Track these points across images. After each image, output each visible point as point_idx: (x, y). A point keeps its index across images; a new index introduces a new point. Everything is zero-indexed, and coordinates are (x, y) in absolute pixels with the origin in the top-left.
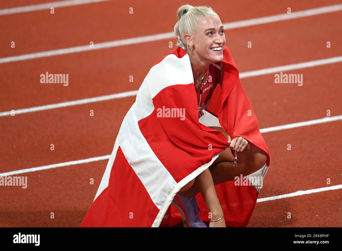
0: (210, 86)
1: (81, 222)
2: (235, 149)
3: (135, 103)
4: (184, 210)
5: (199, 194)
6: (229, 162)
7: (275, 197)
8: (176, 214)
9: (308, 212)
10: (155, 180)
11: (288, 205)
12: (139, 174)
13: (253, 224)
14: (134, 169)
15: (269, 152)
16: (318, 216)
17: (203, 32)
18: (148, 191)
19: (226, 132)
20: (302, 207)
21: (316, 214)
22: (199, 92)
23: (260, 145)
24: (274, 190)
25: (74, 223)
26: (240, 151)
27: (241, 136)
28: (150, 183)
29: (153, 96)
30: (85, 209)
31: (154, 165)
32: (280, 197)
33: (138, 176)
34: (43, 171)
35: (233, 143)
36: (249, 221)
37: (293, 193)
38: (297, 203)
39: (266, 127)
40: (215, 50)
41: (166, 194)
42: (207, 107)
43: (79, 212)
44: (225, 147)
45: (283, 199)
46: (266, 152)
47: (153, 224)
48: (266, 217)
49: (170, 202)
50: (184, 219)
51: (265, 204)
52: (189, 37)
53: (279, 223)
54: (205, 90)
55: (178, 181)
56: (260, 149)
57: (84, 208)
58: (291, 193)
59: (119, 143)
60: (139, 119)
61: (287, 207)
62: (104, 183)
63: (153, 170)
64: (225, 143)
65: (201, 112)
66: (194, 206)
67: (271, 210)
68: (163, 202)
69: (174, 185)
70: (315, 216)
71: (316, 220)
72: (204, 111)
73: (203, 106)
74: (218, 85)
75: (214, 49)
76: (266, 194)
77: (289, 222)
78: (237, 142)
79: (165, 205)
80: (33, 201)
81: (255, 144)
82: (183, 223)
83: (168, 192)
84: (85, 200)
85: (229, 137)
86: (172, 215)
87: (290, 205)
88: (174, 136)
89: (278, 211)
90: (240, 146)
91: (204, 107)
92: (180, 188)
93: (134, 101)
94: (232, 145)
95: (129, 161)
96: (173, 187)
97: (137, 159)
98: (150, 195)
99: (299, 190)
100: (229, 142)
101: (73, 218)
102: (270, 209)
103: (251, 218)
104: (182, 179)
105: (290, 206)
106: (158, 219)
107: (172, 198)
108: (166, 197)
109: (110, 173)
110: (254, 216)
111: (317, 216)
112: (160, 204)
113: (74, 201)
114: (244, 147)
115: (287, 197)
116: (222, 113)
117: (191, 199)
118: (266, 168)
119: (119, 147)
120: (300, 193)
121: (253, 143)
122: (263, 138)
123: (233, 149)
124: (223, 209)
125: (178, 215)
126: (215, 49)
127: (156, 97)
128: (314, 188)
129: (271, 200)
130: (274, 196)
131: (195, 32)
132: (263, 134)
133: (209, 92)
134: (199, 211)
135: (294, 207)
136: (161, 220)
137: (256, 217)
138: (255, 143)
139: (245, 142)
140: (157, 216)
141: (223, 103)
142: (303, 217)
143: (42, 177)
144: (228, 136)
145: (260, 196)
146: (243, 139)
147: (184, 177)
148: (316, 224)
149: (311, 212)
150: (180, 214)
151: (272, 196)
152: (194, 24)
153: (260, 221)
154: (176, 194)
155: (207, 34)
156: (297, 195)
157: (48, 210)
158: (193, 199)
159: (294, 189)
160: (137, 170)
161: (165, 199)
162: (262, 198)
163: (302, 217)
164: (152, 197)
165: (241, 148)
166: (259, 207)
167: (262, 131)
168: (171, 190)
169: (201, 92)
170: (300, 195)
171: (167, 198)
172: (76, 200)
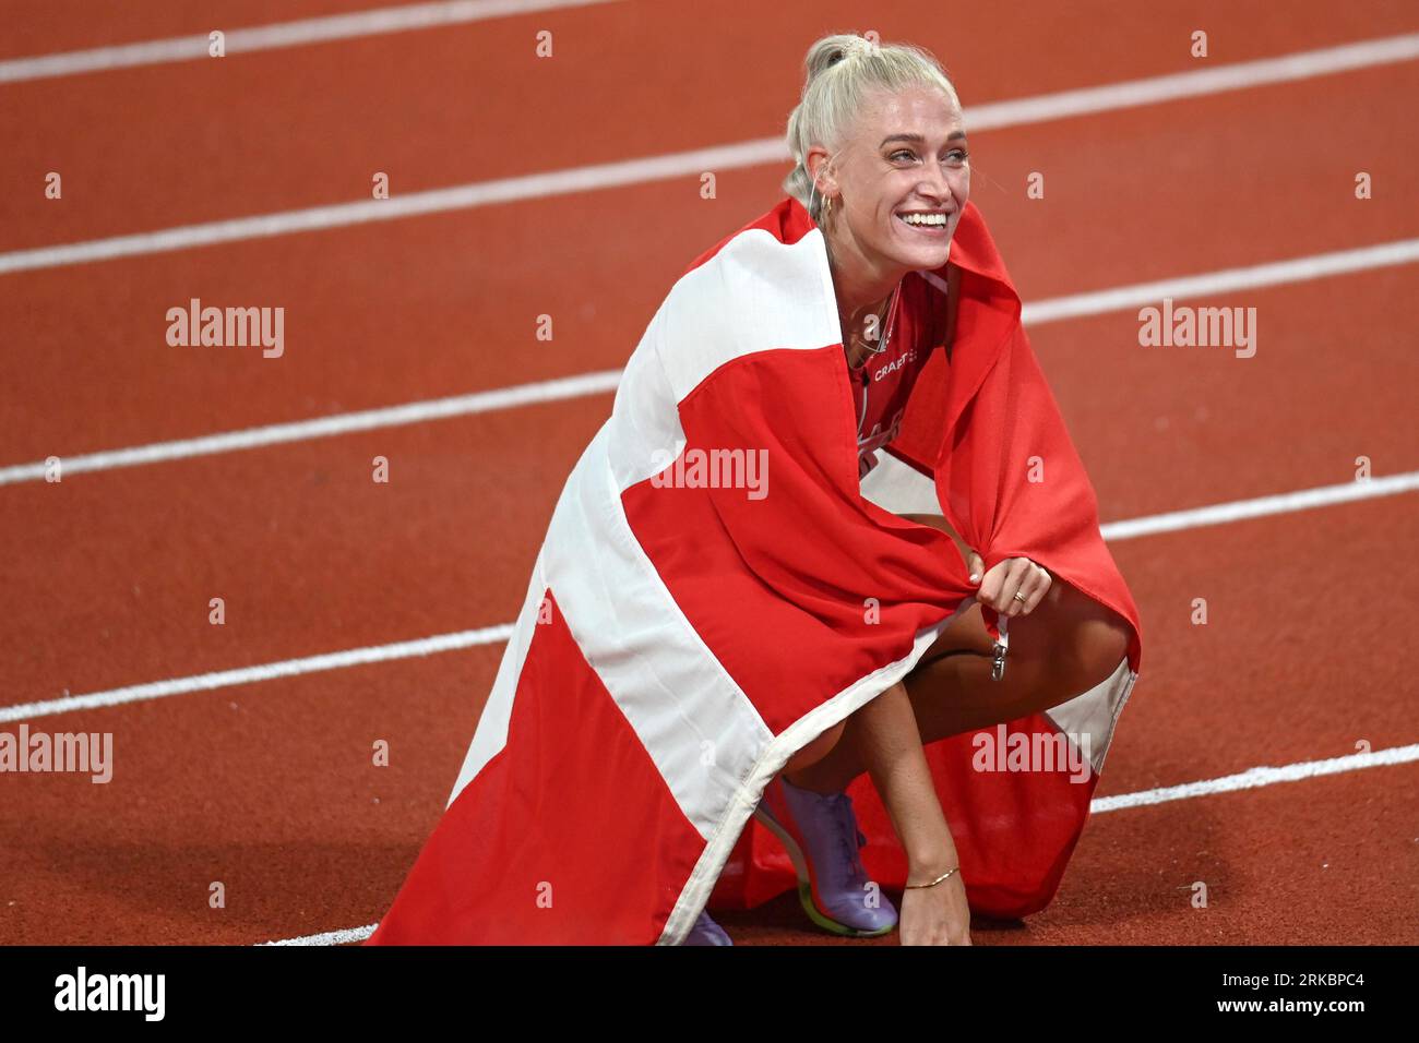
0: (904, 356)
1: (397, 886)
2: (1002, 605)
3: (610, 419)
4: (801, 841)
5: (862, 780)
6: (979, 654)
7: (1162, 791)
8: (772, 859)
9: (1290, 852)
10: (687, 723)
11: (1211, 824)
12: (627, 699)
13: (1074, 900)
14: (606, 681)
15: (1139, 616)
16: (1328, 868)
17: (877, 148)
18: (662, 768)
19: (967, 538)
20: (1269, 830)
21: (1324, 858)
22: (859, 378)
23: (1102, 589)
24: (1158, 764)
25: (369, 892)
26: (1020, 612)
27: (1025, 553)
28: (669, 736)
29: (681, 395)
30: (416, 839)
31: (685, 664)
32: (1181, 792)
33: (621, 707)
34: (249, 686)
35: (990, 581)
36: (1060, 887)
37: (1231, 778)
38: (1247, 817)
39: (1127, 516)
40: (914, 224)
41: (731, 781)
42: (890, 438)
43: (391, 849)
44: (961, 600)
45: (1193, 801)
46: (1123, 617)
47: (681, 898)
48: (1125, 872)
49: (746, 809)
50: (803, 876)
51: (1123, 820)
52: (824, 161)
53: (1176, 894)
54: (884, 372)
55: (777, 726)
56: (1099, 603)
57: (411, 835)
58: (1226, 776)
59: (549, 578)
60: (627, 484)
61: (1208, 834)
62: (491, 736)
63: (681, 683)
64: (960, 582)
65: (867, 458)
66: (842, 826)
67: (1144, 843)
68: (720, 811)
69: (762, 744)
70: (1320, 866)
71: (1325, 884)
72: (879, 453)
73: (876, 433)
74: (938, 353)
75: (910, 219)
76: (1126, 781)
77: (1217, 891)
78: (1009, 576)
79: (727, 824)
80: (208, 805)
81: (1080, 585)
82: (801, 892)
83: (738, 771)
84: (412, 803)
85: (978, 560)
86: (757, 862)
87: (1219, 823)
88: (764, 555)
89: (1172, 849)
90: (1019, 595)
91: (880, 438)
92: (786, 756)
93: (607, 413)
94: (988, 590)
95: (586, 650)
96: (761, 751)
97: (617, 641)
98: (668, 782)
99: (1255, 765)
100: (974, 578)
101: (367, 872)
102: (1140, 839)
103: (1065, 873)
104: (793, 720)
105: (1219, 828)
106: (700, 878)
107: (754, 793)
108: (732, 791)
109: (513, 695)
110: (1078, 866)
111: (1325, 866)
112: (707, 815)
113: (373, 804)
114: (1035, 598)
115: (1208, 791)
116: (949, 462)
117: (831, 798)
118: (1126, 677)
119: (549, 594)
120: (1260, 778)
121: (1072, 580)
122: (1114, 560)
123: (993, 607)
124: (955, 839)
125: (780, 863)
126: (917, 218)
127: (692, 399)
128: (1315, 759)
129: (1147, 802)
130: (1157, 788)
131: (847, 143)
132: (1115, 546)
133: (899, 379)
134: (860, 845)
135: (1236, 834)
136: (714, 882)
137: (1086, 871)
138: (1080, 579)
139: (1039, 578)
140: (697, 867)
141: (952, 424)
142: (1269, 872)
143: (245, 711)
144: (972, 555)
145: (1103, 789)
146: (1033, 564)
147: (804, 711)
148: (1321, 900)
149: (1304, 853)
150: (787, 858)
151: (1148, 789)
152: (847, 110)
153: (1103, 887)
154: (768, 781)
155: (891, 157)
156: (1249, 785)
157: (268, 841)
158: (836, 801)
159: (1237, 762)
160: (616, 683)
161: (729, 796)
162: (1112, 795)
163: (1267, 870)
164: (675, 788)
165: (1023, 601)
166: (1097, 832)
167: (1111, 531)
168: (753, 761)
169: (866, 379)
170: (1262, 783)
171: (735, 796)
172: (377, 800)
